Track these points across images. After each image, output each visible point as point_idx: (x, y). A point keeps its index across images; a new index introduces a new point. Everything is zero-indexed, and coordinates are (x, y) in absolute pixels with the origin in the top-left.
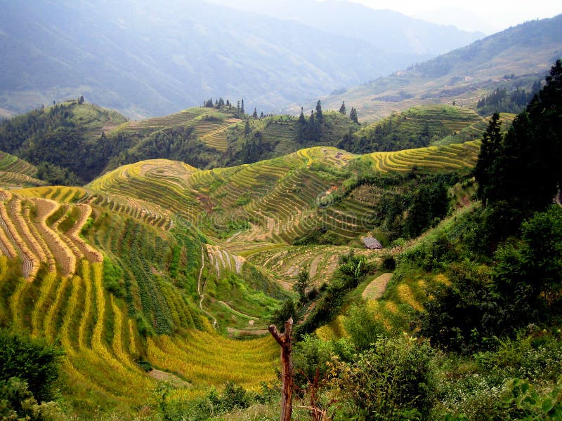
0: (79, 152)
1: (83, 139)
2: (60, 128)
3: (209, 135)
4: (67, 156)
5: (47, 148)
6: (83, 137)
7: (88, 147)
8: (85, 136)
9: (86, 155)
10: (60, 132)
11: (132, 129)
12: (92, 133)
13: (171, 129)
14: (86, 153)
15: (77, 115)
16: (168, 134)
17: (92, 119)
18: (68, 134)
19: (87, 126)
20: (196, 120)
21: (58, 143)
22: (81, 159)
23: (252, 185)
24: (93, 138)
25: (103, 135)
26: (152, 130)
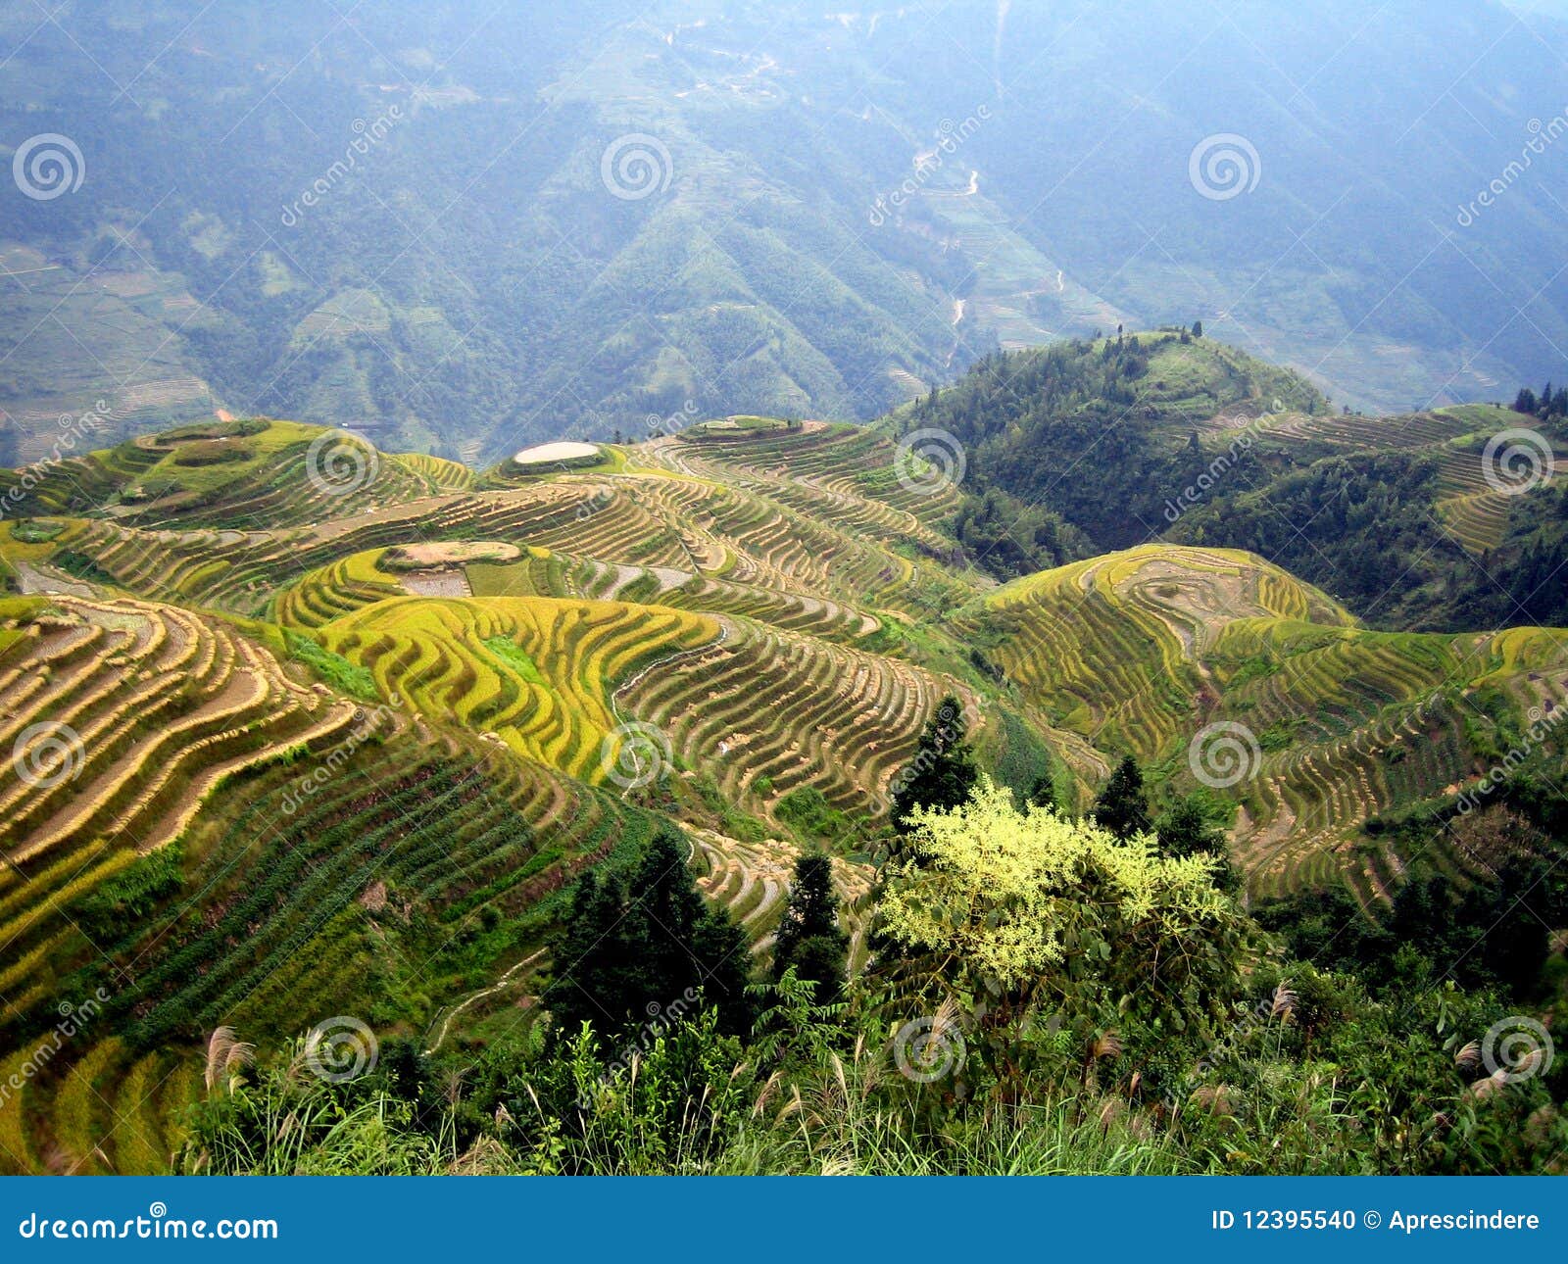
0: (1122, 473)
1: (1143, 442)
2: (1094, 401)
3: (1464, 499)
4: (1092, 478)
5: (1048, 449)
6: (1143, 434)
7: (1149, 466)
8: (1154, 434)
9: (1138, 485)
10: (1088, 414)
11: (1274, 438)
12: (1176, 428)
13: (1372, 461)
14: (1139, 480)
15: (1155, 373)
16: (1360, 471)
17: (1192, 388)
18: (1109, 422)
19: (1167, 406)
20: (1452, 444)
21: (1078, 441)
22: (1124, 493)
23: (1323, 701)
24: (1168, 443)
25: (1194, 442)
26: (1329, 451)
